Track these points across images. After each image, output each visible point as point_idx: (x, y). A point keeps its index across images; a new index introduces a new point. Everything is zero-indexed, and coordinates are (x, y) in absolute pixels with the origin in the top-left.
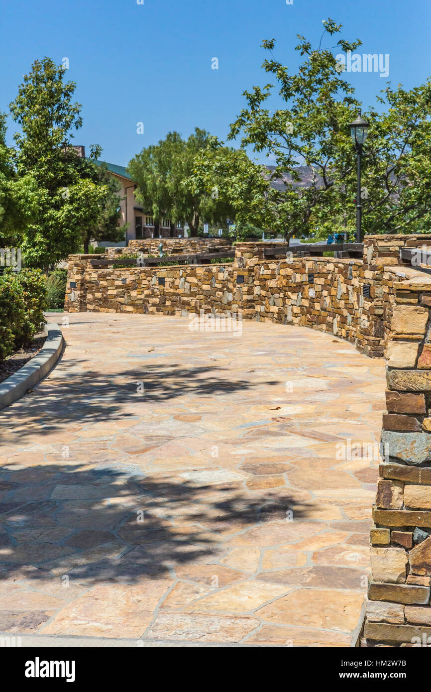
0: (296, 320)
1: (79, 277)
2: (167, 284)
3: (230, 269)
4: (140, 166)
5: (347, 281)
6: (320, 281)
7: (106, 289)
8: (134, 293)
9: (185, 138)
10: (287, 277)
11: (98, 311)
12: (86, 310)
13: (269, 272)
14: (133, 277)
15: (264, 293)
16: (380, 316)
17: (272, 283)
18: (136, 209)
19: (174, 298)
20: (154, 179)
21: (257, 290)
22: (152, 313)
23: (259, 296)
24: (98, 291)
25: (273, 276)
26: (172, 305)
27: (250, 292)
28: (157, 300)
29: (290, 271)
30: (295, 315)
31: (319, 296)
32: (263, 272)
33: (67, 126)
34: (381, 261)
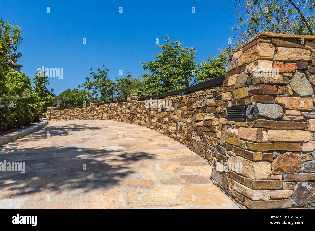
0: (106, 119)
1: (49, 112)
2: (72, 113)
3: (88, 109)
4: (62, 95)
5: (121, 107)
6: (113, 109)
7: (56, 115)
8: (63, 116)
9: (72, 90)
10: (103, 109)
11: (54, 120)
12: (51, 120)
13: (99, 108)
14: (63, 112)
15: (97, 113)
16: (132, 114)
17: (99, 111)
18: (60, 104)
19: (74, 116)
20: (65, 98)
21: (95, 113)
22: (68, 120)
23: (96, 114)
24: (54, 115)
25: (100, 109)
26: (73, 118)
27: (93, 113)
28: (69, 117)
29: (104, 108)
30: (106, 118)
31: (113, 112)
32: (97, 108)
33: (46, 84)
34: (133, 100)
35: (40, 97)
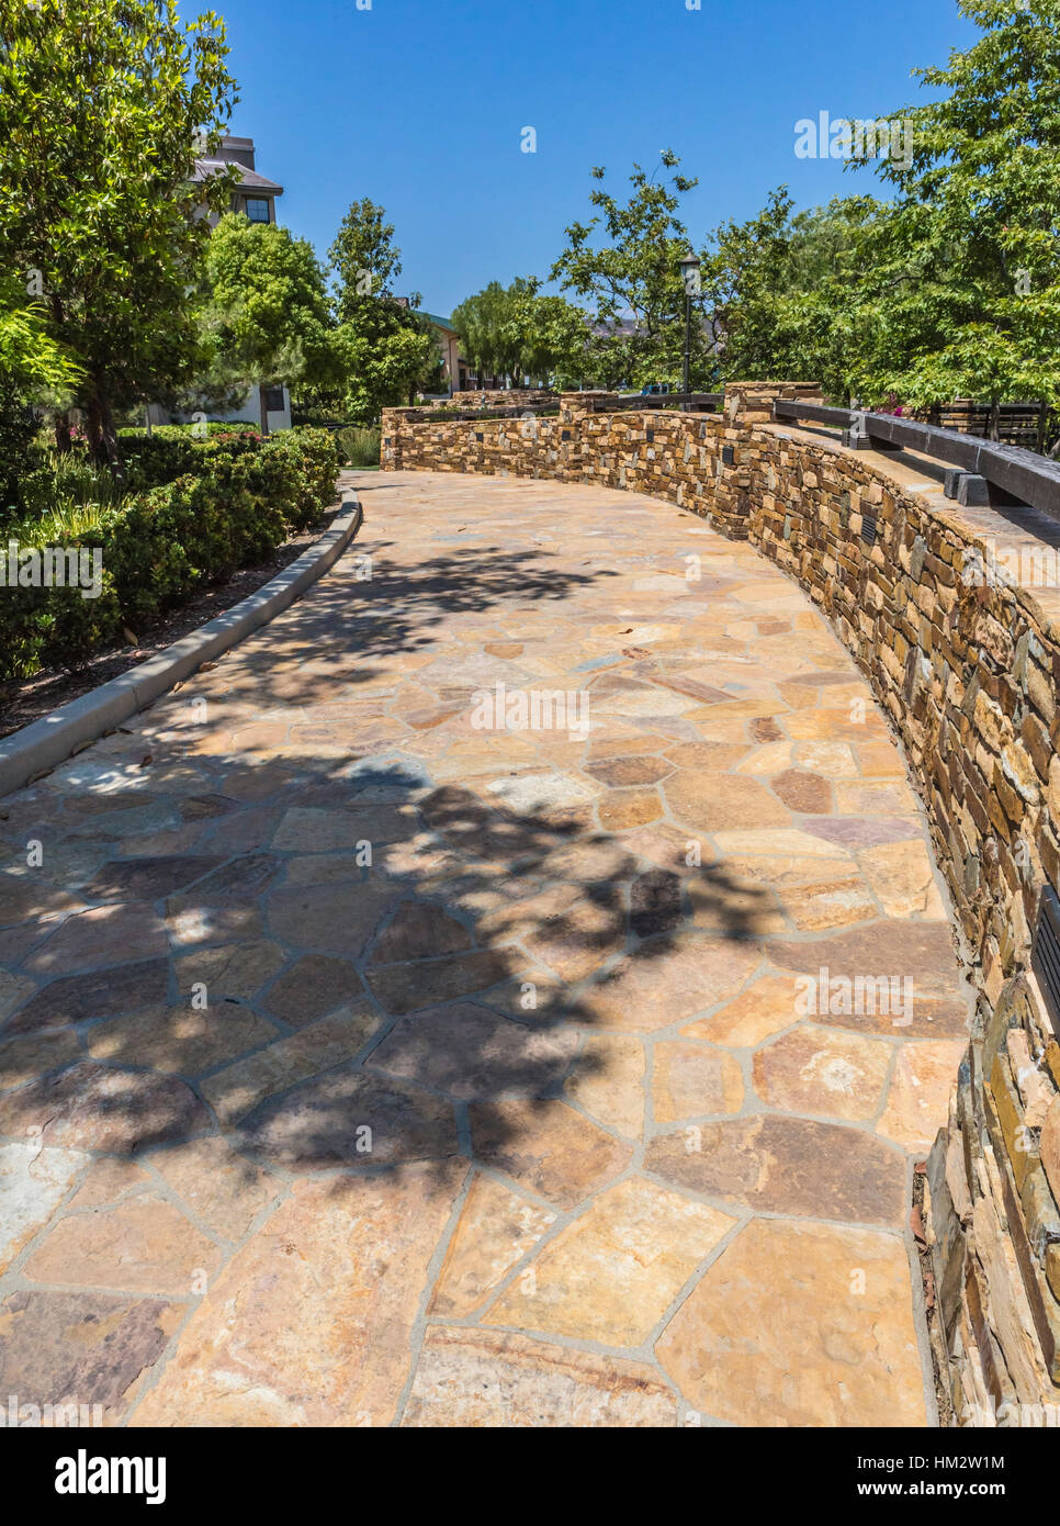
0: (631, 485)
1: (393, 433)
2: (486, 441)
3: (555, 424)
4: (462, 317)
5: (699, 440)
6: (661, 440)
7: (421, 445)
8: (451, 450)
9: (506, 288)
10: (620, 434)
11: (414, 470)
12: (402, 468)
13: (599, 428)
14: (449, 433)
15: (592, 452)
16: (745, 488)
17: (602, 441)
18: (460, 361)
19: (493, 456)
20: (476, 330)
21: (585, 449)
22: (470, 472)
23: (587, 455)
24: (414, 448)
25: (604, 433)
26: (492, 464)
27: (577, 450)
28: (475, 458)
29: (624, 427)
30: (630, 479)
31: (660, 458)
32: (592, 427)
33: (386, 273)
34: (749, 417)
35: (365, 340)
